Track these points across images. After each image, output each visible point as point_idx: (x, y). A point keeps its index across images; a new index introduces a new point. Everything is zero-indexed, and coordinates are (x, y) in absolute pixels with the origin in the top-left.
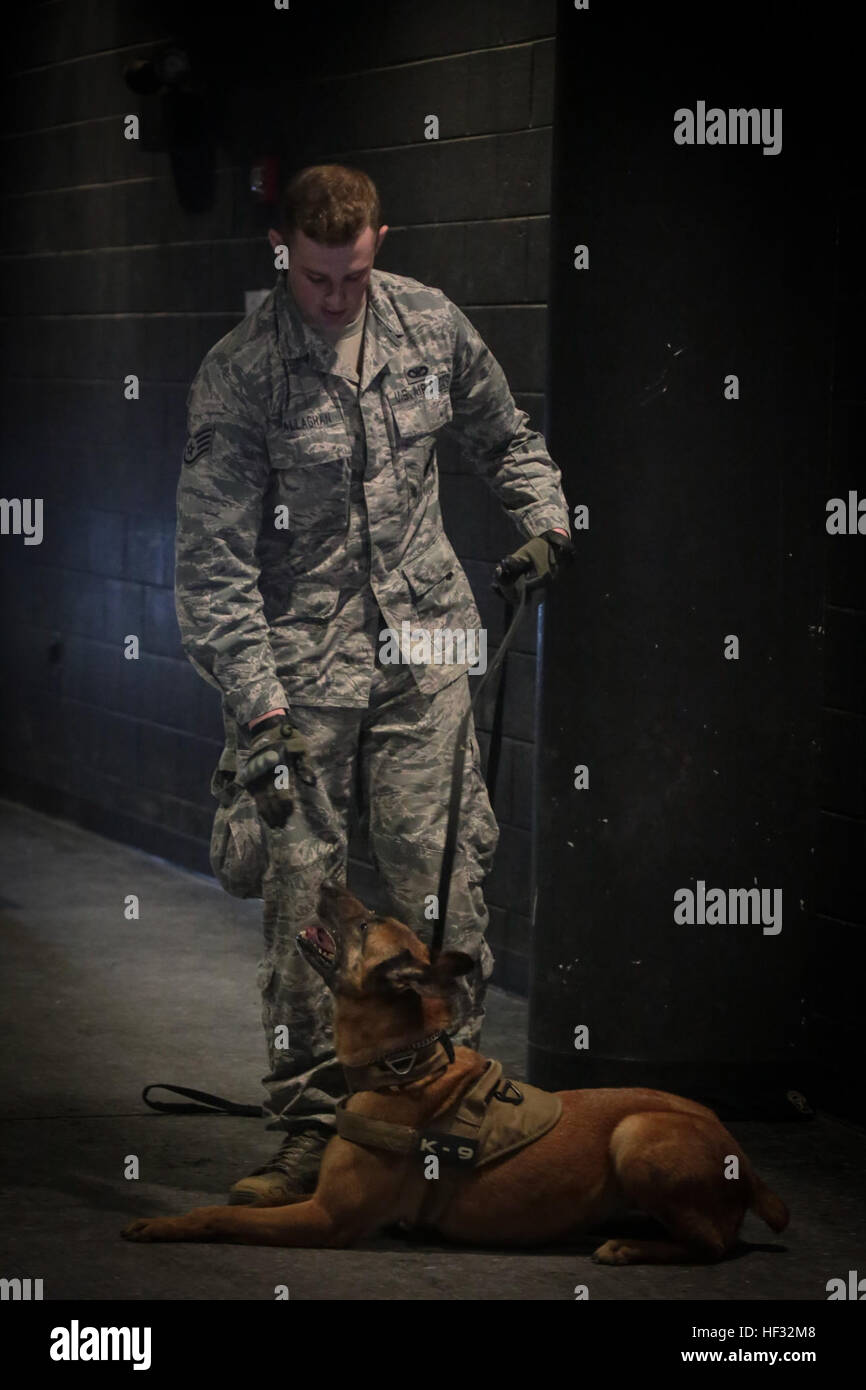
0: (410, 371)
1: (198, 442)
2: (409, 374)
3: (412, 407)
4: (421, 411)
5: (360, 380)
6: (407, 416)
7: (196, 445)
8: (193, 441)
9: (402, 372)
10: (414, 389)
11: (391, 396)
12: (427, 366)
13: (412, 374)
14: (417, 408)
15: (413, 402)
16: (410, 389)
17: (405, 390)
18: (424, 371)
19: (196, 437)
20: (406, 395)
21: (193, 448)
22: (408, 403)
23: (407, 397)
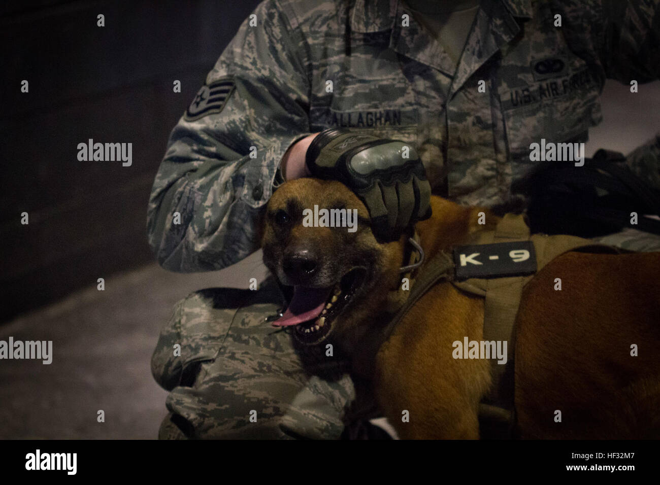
0: (538, 65)
1: (212, 94)
2: (537, 68)
3: (533, 113)
4: (545, 118)
5: (456, 73)
6: (525, 126)
7: (207, 96)
8: (205, 91)
9: (528, 64)
10: (541, 88)
11: (506, 97)
12: (564, 60)
13: (541, 68)
14: (541, 114)
15: (536, 105)
16: (534, 88)
17: (527, 90)
18: (558, 66)
19: (212, 86)
20: (528, 96)
21: (202, 99)
22: (529, 107)
23: (528, 99)
